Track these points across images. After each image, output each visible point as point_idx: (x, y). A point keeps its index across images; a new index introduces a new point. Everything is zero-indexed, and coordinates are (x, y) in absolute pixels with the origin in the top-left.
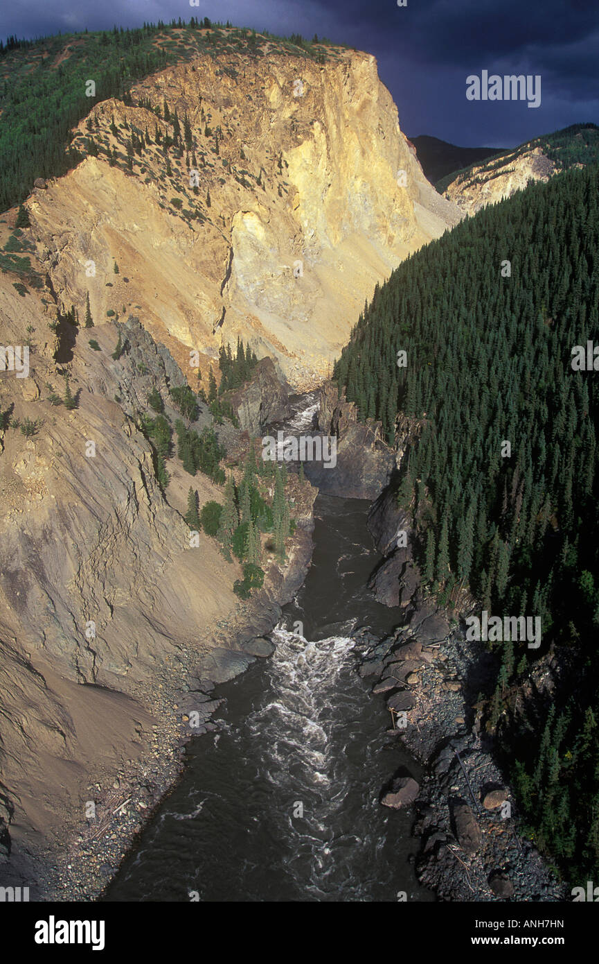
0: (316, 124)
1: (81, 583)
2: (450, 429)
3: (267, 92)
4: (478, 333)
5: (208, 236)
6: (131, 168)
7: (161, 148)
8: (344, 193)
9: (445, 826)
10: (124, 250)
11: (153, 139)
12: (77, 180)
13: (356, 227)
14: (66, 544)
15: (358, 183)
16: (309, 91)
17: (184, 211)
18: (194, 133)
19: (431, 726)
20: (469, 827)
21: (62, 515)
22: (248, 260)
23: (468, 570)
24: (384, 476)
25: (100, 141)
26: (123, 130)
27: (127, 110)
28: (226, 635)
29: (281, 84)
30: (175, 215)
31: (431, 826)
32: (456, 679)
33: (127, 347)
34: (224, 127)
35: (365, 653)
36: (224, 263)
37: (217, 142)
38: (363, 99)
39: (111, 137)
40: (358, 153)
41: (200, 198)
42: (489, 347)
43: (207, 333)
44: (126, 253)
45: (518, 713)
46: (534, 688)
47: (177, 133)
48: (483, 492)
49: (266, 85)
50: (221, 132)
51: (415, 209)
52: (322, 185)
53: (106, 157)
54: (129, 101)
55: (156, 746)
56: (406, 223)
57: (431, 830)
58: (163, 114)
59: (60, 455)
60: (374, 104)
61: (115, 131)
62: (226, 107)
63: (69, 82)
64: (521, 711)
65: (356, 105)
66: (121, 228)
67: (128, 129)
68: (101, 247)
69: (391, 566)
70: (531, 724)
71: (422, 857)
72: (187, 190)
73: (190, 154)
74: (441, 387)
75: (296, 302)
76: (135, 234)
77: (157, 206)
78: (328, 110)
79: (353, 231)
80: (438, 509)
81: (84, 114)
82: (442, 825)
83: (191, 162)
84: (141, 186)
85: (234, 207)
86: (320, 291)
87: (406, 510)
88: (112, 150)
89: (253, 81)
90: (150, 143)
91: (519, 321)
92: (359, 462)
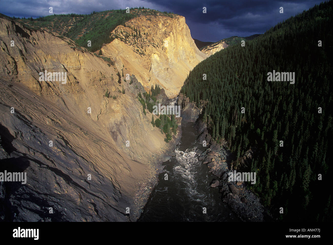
0: (171, 33)
1: (129, 135)
2: (215, 103)
3: (159, 25)
4: (220, 80)
5: (146, 59)
6: (126, 42)
7: (133, 37)
8: (178, 50)
9: (228, 190)
10: (125, 61)
11: (131, 35)
12: (113, 44)
13: (181, 58)
14: (126, 126)
15: (181, 48)
16: (169, 24)
17: (140, 53)
18: (141, 34)
19: (220, 170)
20: (234, 189)
21: (124, 118)
22: (155, 65)
23: (224, 134)
24: (197, 116)
25: (118, 35)
26: (123, 33)
27: (124, 28)
28: (164, 151)
29: (162, 23)
30: (137, 53)
31: (224, 190)
32: (224, 159)
33: (132, 82)
34: (148, 33)
35: (199, 155)
36: (150, 66)
37: (147, 36)
38: (182, 27)
39: (121, 34)
40: (181, 40)
41: (143, 50)
42: (223, 83)
43: (146, 82)
44: (126, 62)
45: (243, 164)
46: (247, 157)
47: (137, 34)
48: (226, 116)
49: (159, 23)
50: (148, 34)
51: (195, 55)
52: (173, 48)
53: (120, 39)
54: (125, 26)
55: (151, 175)
56: (194, 58)
57: (224, 191)
58: (133, 29)
59: (122, 104)
60: (185, 29)
61: (122, 33)
62: (148, 28)
63: (109, 21)
64: (244, 163)
65: (180, 29)
66: (124, 56)
67: (125, 33)
68: (119, 61)
69: (203, 135)
70: (247, 166)
71: (223, 197)
72: (140, 48)
73: (141, 39)
74: (212, 93)
75: (167, 76)
76: (127, 58)
77: (133, 51)
78: (174, 29)
79: (181, 60)
80: (214, 122)
81: (114, 29)
82: (227, 190)
83: (141, 41)
84: (129, 46)
85: (152, 52)
86: (173, 74)
87: (205, 122)
88: (121, 37)
89: (155, 22)
90: (130, 36)
91: (230, 77)
92: (190, 112)
